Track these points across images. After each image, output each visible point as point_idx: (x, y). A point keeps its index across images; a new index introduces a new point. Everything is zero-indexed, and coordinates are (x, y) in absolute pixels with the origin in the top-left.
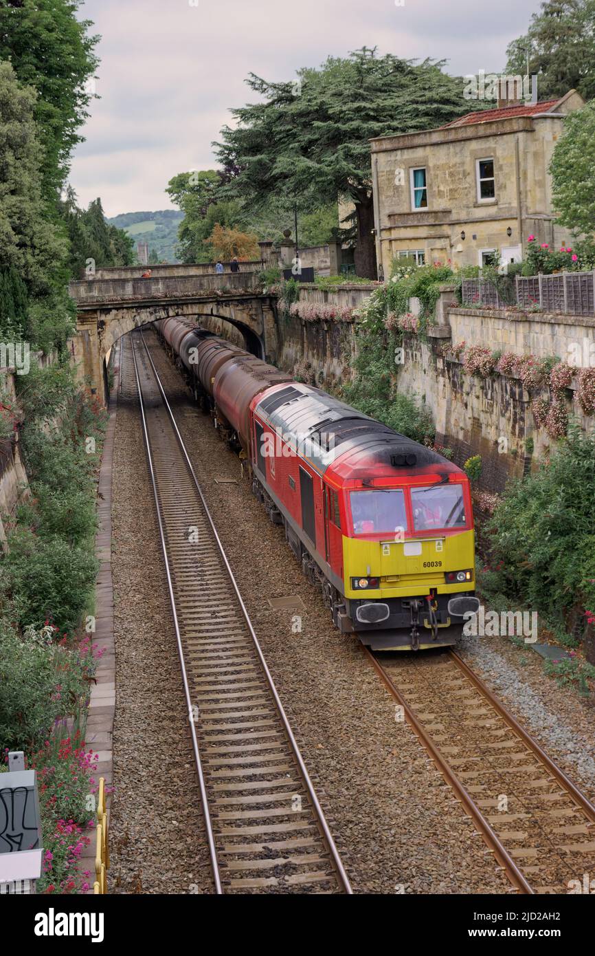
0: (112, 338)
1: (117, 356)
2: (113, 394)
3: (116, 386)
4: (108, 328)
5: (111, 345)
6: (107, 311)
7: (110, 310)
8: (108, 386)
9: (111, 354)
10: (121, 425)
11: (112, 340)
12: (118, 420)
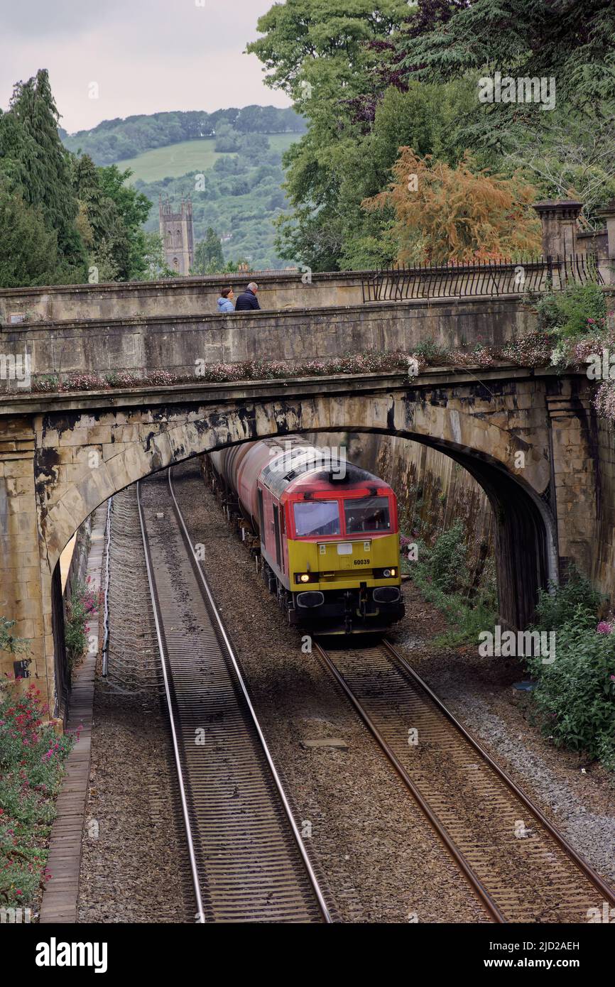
0: (81, 502)
1: (95, 559)
2: (83, 678)
3: (92, 646)
4: (66, 472)
5: (75, 525)
6: (64, 419)
7: (73, 417)
8: (67, 651)
9: (76, 554)
10: (105, 775)
11: (81, 510)
12: (97, 761)
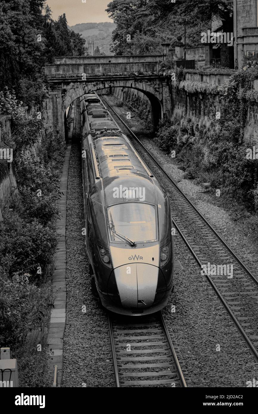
0: (70, 100)
1: (73, 111)
2: (70, 134)
3: (72, 129)
4: (68, 94)
5: (69, 104)
6: (68, 84)
7: (70, 83)
8: (67, 129)
9: (69, 110)
10: (74, 153)
11: (70, 102)
12: (72, 150)
